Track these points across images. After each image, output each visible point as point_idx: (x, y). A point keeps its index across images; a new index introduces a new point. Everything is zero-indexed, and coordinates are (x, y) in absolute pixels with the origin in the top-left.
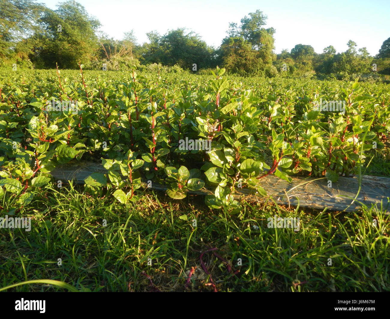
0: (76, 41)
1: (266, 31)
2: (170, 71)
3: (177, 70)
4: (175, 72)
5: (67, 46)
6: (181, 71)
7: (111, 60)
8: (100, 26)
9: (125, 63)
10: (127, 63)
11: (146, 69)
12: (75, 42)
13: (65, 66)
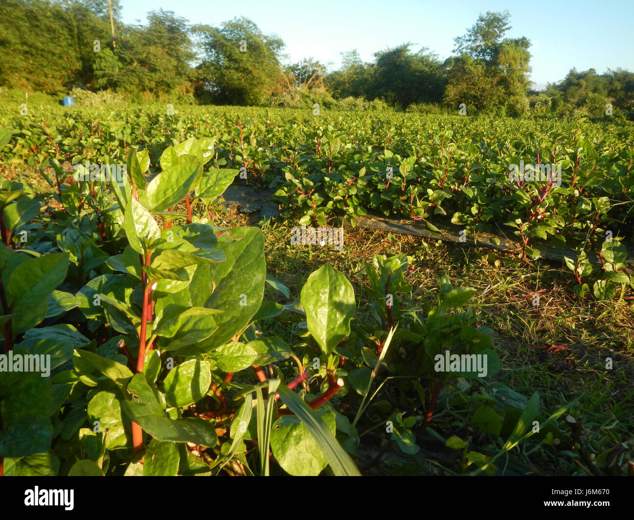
0: (247, 69)
1: (513, 43)
2: (367, 107)
3: (377, 106)
4: (374, 107)
5: (236, 75)
6: (383, 107)
7: (293, 94)
8: (284, 47)
9: (309, 97)
10: (312, 96)
11: (336, 105)
12: (245, 71)
13: (235, 102)
